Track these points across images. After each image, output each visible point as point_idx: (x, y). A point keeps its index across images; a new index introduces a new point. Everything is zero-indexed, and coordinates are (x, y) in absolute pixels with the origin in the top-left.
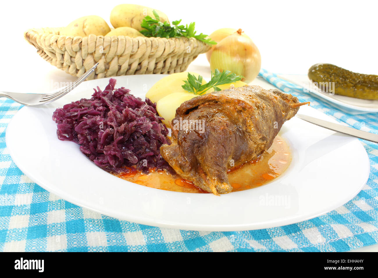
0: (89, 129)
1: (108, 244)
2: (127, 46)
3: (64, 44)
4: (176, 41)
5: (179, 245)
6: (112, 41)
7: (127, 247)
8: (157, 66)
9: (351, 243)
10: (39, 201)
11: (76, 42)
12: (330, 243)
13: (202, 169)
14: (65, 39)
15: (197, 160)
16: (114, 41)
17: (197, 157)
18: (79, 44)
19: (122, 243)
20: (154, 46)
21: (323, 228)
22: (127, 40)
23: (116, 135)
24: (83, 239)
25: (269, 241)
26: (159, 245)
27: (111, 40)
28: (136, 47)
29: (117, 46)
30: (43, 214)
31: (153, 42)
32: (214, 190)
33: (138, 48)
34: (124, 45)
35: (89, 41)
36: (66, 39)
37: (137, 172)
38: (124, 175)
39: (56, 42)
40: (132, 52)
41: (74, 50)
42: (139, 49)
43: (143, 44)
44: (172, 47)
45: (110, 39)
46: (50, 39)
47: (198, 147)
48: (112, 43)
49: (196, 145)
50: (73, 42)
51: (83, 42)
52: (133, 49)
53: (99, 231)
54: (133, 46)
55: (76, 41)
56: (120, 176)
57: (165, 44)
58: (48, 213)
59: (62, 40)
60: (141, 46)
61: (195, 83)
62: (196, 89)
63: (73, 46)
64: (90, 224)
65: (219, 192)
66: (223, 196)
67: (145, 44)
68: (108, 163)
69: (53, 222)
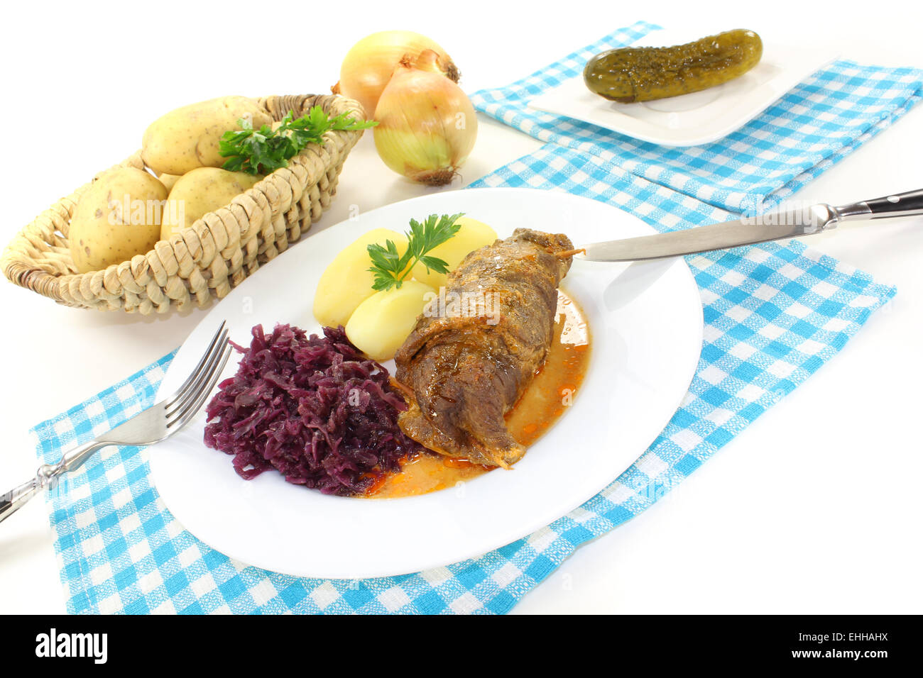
0: (284, 446)
1: (411, 598)
2: (229, 230)
3: (121, 285)
4: (305, 163)
5: (492, 557)
6: (200, 236)
7: (434, 590)
8: (289, 218)
9: (701, 453)
10: (285, 585)
11: (139, 273)
12: (675, 467)
13: (473, 438)
14: (117, 275)
15: (461, 430)
16: (204, 236)
17: (460, 426)
18: (146, 273)
19: (425, 588)
20: (273, 199)
21: (661, 448)
22: (224, 220)
23: (330, 439)
24: (379, 607)
25: (598, 500)
26: (469, 568)
27: (198, 236)
28: (244, 220)
29: (214, 239)
30: (305, 600)
31: (268, 193)
32: (502, 463)
33: (249, 220)
34: (224, 233)
35: (161, 258)
36: (119, 274)
37: (385, 476)
38: (371, 490)
39: (103, 286)
40: (241, 233)
41: (141, 284)
42: (252, 222)
43: (254, 209)
44: (303, 180)
45: (194, 234)
46: (88, 287)
47: (457, 415)
48: (202, 240)
49: (452, 414)
50: (136, 275)
51: (152, 267)
52: (241, 227)
53: (389, 587)
54: (238, 222)
55: (139, 271)
56: (367, 495)
57: (289, 183)
58: (311, 596)
59: (113, 281)
60: (251, 215)
61: (388, 263)
62: (393, 271)
63: (138, 281)
64: (373, 584)
65: (510, 463)
66: (517, 466)
67: (258, 207)
68: (341, 484)
69: (327, 604)
